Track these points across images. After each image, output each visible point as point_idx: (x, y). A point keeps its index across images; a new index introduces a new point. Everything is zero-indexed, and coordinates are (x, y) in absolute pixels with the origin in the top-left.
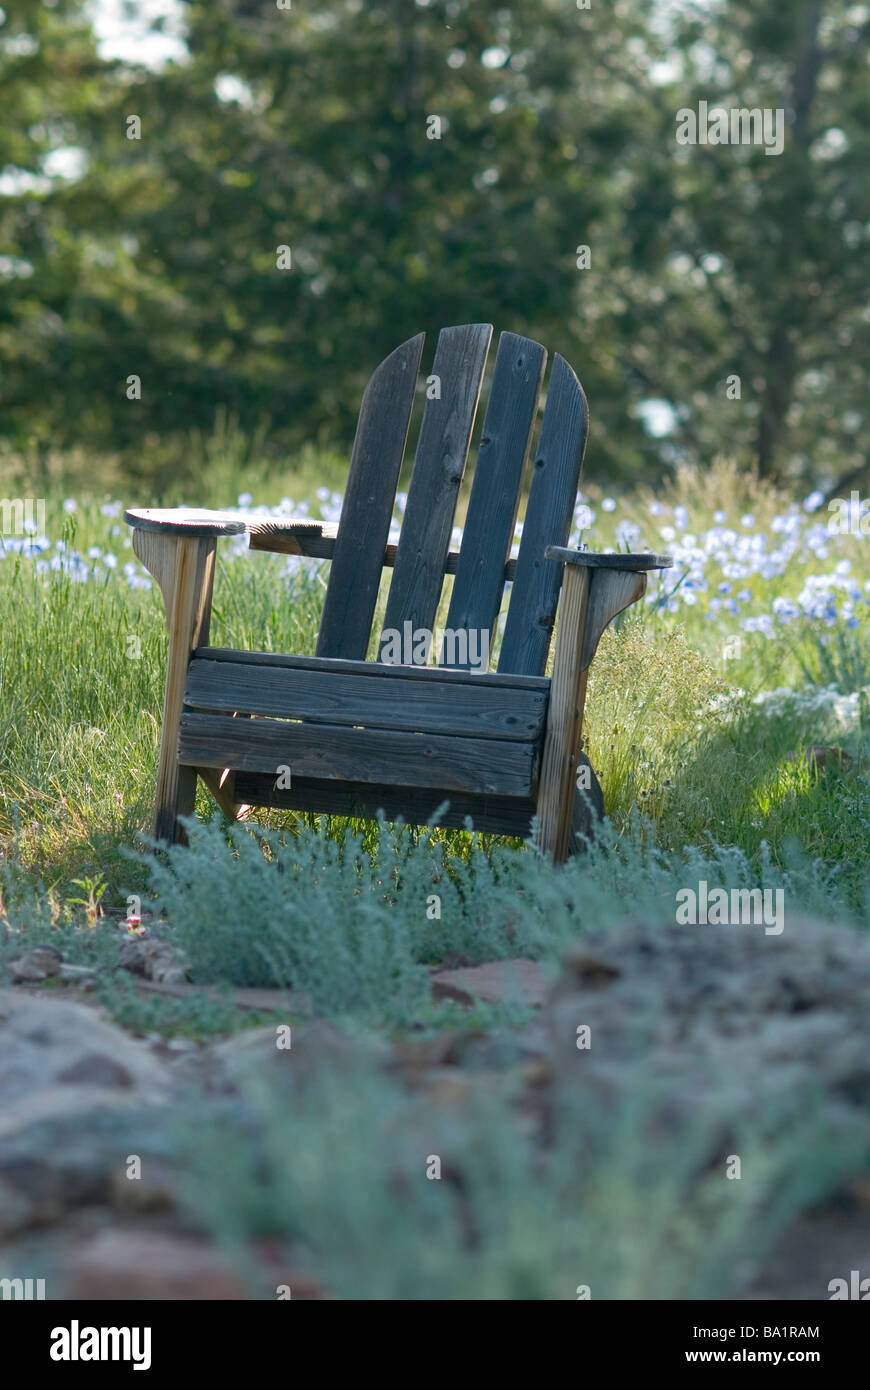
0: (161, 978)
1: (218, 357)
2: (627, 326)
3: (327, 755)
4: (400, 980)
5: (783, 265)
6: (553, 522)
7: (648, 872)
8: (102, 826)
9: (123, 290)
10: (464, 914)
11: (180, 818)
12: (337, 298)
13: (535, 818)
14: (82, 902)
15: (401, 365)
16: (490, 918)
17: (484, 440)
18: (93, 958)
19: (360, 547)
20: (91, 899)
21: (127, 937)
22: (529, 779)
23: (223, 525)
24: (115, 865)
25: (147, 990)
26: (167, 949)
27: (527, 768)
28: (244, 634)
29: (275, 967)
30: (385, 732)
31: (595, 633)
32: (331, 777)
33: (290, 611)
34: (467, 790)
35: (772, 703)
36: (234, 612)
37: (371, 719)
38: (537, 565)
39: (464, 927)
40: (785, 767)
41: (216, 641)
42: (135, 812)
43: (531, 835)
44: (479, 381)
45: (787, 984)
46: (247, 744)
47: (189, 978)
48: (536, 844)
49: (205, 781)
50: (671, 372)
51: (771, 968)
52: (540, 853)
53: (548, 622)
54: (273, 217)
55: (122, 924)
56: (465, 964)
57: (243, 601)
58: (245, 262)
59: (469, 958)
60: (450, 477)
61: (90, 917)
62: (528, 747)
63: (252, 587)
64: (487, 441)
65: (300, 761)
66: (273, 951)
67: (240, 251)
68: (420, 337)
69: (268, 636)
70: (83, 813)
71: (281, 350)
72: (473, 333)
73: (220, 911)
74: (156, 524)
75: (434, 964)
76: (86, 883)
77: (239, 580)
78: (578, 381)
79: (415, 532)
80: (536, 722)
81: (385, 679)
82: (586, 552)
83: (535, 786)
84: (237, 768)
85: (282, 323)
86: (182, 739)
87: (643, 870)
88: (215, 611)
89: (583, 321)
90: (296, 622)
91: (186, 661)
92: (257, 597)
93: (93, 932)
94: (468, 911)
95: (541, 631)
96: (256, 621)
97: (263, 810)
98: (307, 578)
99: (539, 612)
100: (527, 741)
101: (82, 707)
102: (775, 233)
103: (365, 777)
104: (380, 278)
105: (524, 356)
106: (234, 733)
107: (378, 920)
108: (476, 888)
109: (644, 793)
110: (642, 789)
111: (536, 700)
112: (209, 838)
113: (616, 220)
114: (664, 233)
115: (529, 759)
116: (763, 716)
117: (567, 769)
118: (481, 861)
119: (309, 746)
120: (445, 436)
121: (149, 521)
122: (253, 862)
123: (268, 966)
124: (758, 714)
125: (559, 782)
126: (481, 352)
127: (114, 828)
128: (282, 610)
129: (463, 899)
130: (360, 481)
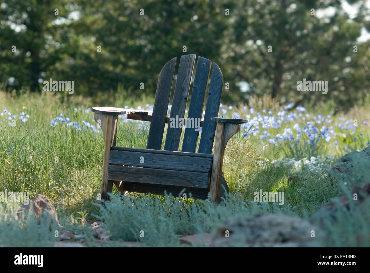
0: (103, 239)
1: (118, 70)
2: (235, 59)
3: (150, 177)
4: (171, 238)
5: (279, 41)
6: (213, 111)
7: (241, 208)
8: (87, 197)
9: (91, 51)
10: (189, 221)
11: (108, 193)
12: (152, 53)
13: (209, 193)
14: (80, 218)
15: (170, 66)
16: (196, 221)
17: (193, 87)
18: (83, 233)
19: (159, 118)
20: (83, 217)
21: (93, 228)
22: (207, 183)
23: (120, 112)
24: (90, 208)
25: (99, 242)
26: (104, 231)
27: (207, 180)
28: (126, 144)
29: (135, 234)
30: (166, 170)
31: (226, 141)
32: (151, 183)
33: (139, 138)
34: (190, 186)
35: (277, 163)
36: (123, 138)
37: (162, 166)
38: (209, 123)
39: (189, 224)
40: (280, 180)
41: (118, 145)
42: (95, 193)
43: (208, 198)
44: (192, 71)
45: (281, 234)
46: (127, 174)
47: (111, 239)
48: (209, 200)
49: (115, 185)
50: (247, 74)
51: (276, 230)
52: (211, 203)
53: (212, 139)
54: (134, 30)
55: (92, 225)
56: (189, 234)
57: (126, 135)
58: (126, 42)
59: (191, 233)
60: (184, 98)
61: (83, 223)
62: (207, 174)
63: (128, 131)
64: (194, 87)
65: (142, 178)
66: (135, 230)
67: (124, 39)
68: (176, 58)
69: (133, 145)
70: (81, 194)
71: (136, 68)
72: (190, 57)
73: (120, 220)
74: (101, 111)
75: (180, 234)
76: (82, 213)
77: (125, 129)
78: (220, 70)
79: (174, 113)
80: (209, 167)
81: (166, 155)
82: (223, 118)
83: (209, 185)
84: (124, 181)
85: (136, 60)
86: (109, 173)
87: (240, 208)
88: (117, 137)
89: (222, 59)
90: (141, 140)
91: (109, 150)
92: (130, 134)
93: (83, 227)
94: (190, 220)
95: (210, 141)
96: (129, 141)
97: (132, 193)
98: (144, 129)
99: (210, 136)
100: (207, 172)
101: (80, 165)
102: (277, 33)
103: (161, 183)
104: (164, 47)
105: (205, 63)
106: (123, 171)
107: (165, 221)
108: (193, 213)
109: (240, 188)
110: (239, 187)
111: (209, 161)
112: (116, 199)
113: (231, 30)
114: (245, 33)
115: (207, 177)
116: (274, 167)
117: (218, 180)
118: (194, 205)
119: (145, 174)
120: (183, 86)
121: (99, 111)
122: (129, 206)
123: (134, 235)
124: (272, 166)
125: (216, 184)
126: (192, 62)
127: (89, 198)
128: (137, 137)
129: (189, 216)
130: (158, 99)
